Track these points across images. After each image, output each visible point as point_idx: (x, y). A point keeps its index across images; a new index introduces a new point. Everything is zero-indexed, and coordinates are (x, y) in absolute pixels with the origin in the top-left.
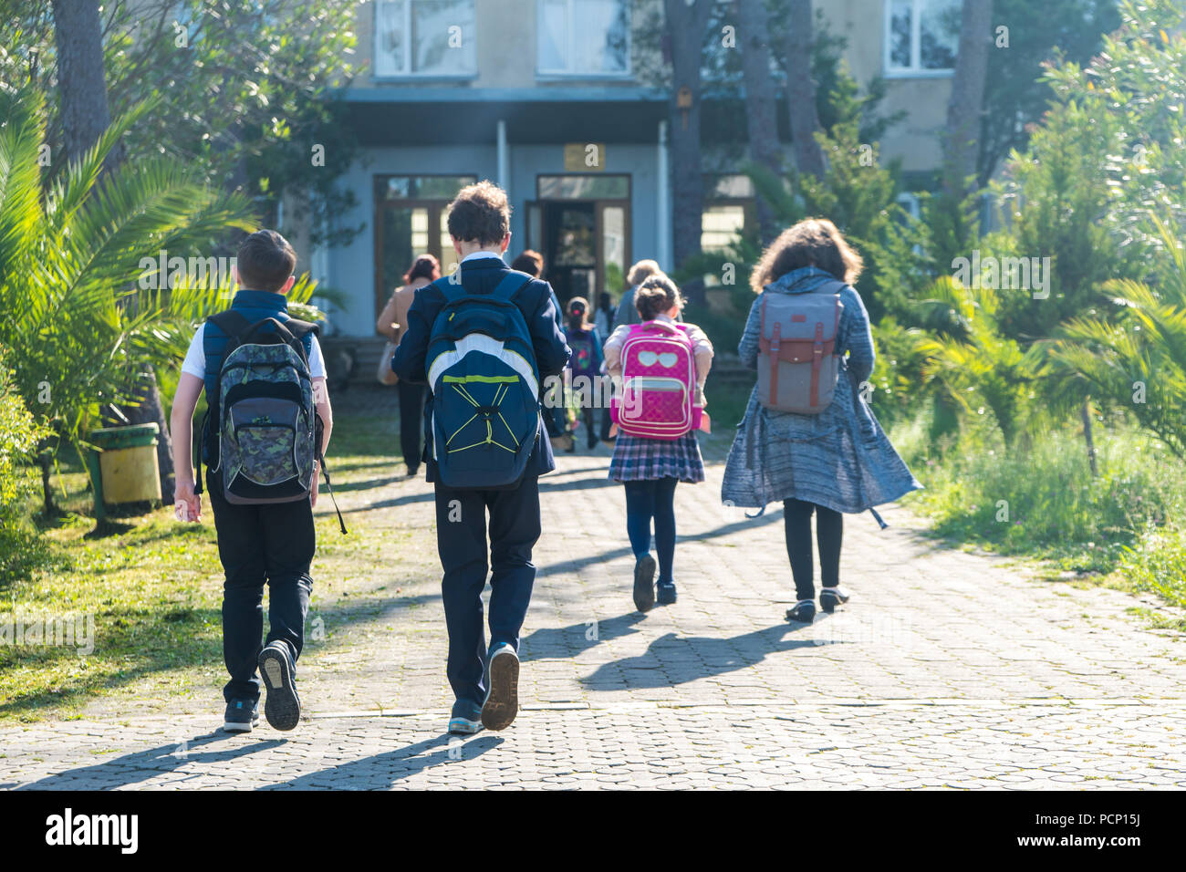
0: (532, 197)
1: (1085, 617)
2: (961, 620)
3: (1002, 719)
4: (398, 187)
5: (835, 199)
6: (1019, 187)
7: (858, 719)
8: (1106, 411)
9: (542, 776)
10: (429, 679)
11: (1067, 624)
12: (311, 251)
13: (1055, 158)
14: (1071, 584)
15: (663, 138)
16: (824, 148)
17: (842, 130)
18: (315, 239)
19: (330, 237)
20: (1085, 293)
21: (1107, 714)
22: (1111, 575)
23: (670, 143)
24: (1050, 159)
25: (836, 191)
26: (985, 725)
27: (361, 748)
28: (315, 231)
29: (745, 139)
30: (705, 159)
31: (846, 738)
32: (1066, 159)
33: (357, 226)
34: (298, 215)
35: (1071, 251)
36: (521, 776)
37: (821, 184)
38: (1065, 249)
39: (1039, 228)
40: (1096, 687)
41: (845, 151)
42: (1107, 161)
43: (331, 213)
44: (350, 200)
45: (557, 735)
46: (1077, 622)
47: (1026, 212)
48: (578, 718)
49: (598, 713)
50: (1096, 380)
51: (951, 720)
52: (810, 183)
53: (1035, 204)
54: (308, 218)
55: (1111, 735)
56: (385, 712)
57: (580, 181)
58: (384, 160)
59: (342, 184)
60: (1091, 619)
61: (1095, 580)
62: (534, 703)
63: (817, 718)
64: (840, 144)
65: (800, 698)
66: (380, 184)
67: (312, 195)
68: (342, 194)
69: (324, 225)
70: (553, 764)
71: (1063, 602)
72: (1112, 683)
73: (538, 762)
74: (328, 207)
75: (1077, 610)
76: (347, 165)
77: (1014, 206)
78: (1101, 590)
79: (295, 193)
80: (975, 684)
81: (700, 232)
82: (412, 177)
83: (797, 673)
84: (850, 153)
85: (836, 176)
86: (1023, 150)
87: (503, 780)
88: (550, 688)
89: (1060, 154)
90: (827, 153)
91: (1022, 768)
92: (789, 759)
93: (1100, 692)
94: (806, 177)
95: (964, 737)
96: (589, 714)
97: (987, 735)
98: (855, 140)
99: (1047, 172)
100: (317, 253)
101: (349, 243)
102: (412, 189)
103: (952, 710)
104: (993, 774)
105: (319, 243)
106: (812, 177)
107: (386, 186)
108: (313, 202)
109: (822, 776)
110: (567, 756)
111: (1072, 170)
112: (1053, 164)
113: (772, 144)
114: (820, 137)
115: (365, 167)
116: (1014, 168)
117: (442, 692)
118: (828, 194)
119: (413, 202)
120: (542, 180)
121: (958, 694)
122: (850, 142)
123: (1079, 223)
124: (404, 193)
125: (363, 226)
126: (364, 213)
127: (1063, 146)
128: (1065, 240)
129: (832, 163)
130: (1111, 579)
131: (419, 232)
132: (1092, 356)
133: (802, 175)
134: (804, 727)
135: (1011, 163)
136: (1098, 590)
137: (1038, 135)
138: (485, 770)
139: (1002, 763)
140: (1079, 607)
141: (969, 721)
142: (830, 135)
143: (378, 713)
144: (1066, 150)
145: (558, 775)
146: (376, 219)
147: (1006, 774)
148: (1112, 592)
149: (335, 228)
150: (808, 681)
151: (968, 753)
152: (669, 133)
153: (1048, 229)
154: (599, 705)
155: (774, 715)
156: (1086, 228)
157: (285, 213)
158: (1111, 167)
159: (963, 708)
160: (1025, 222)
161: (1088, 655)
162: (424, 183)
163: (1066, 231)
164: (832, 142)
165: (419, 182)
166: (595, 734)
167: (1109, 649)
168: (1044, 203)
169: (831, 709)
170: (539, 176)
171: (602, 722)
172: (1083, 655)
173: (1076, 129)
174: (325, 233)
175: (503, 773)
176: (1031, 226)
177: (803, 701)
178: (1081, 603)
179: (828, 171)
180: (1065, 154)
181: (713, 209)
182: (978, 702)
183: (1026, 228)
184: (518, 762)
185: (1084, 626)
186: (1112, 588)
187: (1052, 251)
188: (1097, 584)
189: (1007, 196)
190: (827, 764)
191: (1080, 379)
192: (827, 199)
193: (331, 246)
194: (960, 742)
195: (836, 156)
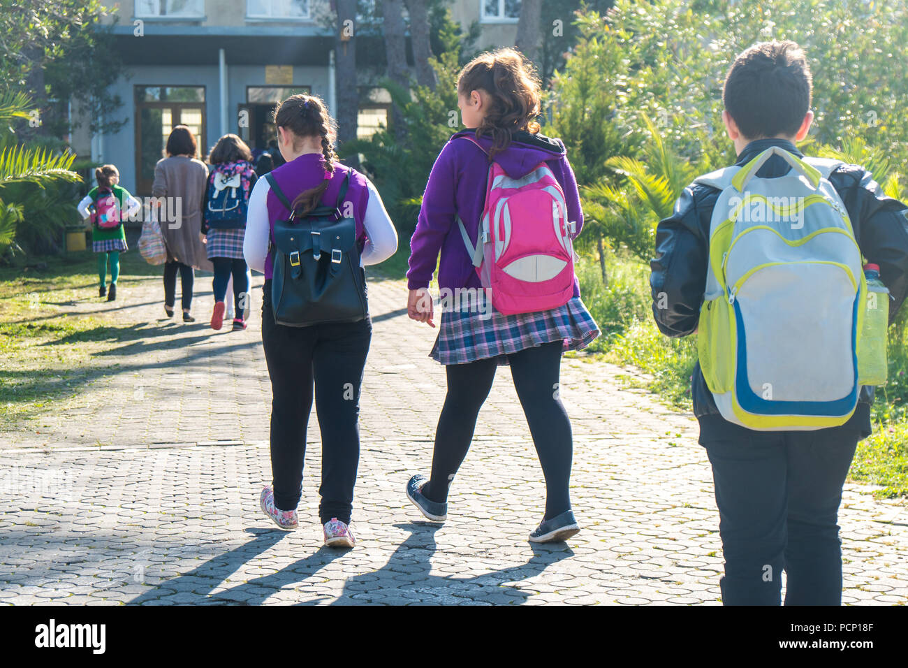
0: (244, 102)
1: (587, 381)
2: (505, 384)
3: (519, 449)
4: (153, 94)
5: (442, 103)
6: (559, 95)
7: (425, 450)
8: (616, 245)
9: (203, 490)
10: (137, 426)
11: (575, 386)
12: (91, 137)
13: (581, 76)
14: (583, 360)
15: (332, 62)
16: (435, 68)
17: (447, 57)
18: (93, 129)
19: (103, 128)
20: (600, 167)
21: (590, 445)
22: (608, 354)
23: (337, 66)
24: (578, 76)
25: (443, 98)
26: (508, 453)
27: (81, 471)
28: (93, 124)
29: (385, 63)
30: (359, 76)
31: (415, 462)
32: (588, 77)
33: (122, 120)
34: (81, 112)
35: (591, 138)
36: (188, 490)
37: (434, 93)
38: (588, 137)
39: (571, 122)
40: (586, 427)
41: (450, 71)
42: (617, 79)
43: (105, 111)
44: (117, 102)
45: (218, 462)
46: (582, 384)
47: (562, 113)
48: (235, 451)
49: (250, 448)
50: (605, 225)
51: (487, 450)
52: (426, 93)
53: (569, 107)
54: (88, 114)
55: (591, 459)
56: (103, 448)
57: (280, 91)
58: (141, 75)
59: (112, 91)
60: (591, 383)
61: (598, 357)
62: (206, 441)
63: (398, 450)
64: (445, 66)
65: (388, 437)
66: (140, 92)
67: (92, 98)
68: (112, 98)
69: (100, 119)
70: (212, 482)
71: (575, 372)
72: (598, 425)
73: (202, 481)
74: (102, 106)
75: (582, 378)
76: (116, 78)
77: (554, 108)
78: (602, 363)
79: (80, 97)
80: (506, 426)
81: (356, 126)
82: (163, 87)
83: (389, 420)
84: (453, 72)
85: (443, 87)
86: (562, 70)
87: (175, 493)
88: (220, 431)
89: (584, 73)
90: (436, 72)
91: (528, 481)
92: (373, 477)
93: (588, 430)
94: (423, 89)
95: (493, 461)
96: (243, 448)
97: (508, 460)
98: (456, 64)
99: (576, 85)
100: (95, 138)
101: (117, 131)
102: (163, 94)
103: (488, 444)
104: (508, 485)
105: (97, 131)
106: (427, 88)
107: (144, 93)
108: (91, 104)
109: (393, 488)
110: (222, 476)
111: (592, 84)
112: (580, 79)
113: (402, 66)
114: (433, 61)
115: (128, 79)
116: (555, 82)
117: (145, 434)
118: (438, 99)
119: (164, 103)
120: (251, 91)
121: (495, 433)
122: (452, 65)
123: (597, 120)
124: (157, 97)
125: (127, 120)
126: (128, 110)
127: (586, 68)
128: (588, 131)
129: (441, 79)
130: (608, 356)
131: (167, 125)
132: (602, 208)
133: (420, 87)
134: (388, 456)
135: (554, 79)
136: (598, 364)
137: (571, 60)
138: (163, 486)
139: (515, 478)
140: (585, 375)
141: (499, 451)
142: (440, 60)
143: (98, 448)
144: (589, 70)
145: (213, 489)
146: (136, 115)
147: (517, 485)
148: (608, 364)
149: (108, 121)
150: (395, 425)
151: (493, 471)
152: (335, 59)
153: (576, 123)
154: (250, 442)
155: (368, 448)
156: (601, 123)
157: (73, 111)
158: (619, 83)
159: (496, 442)
160: (561, 119)
161: (584, 406)
162: (172, 91)
163: (588, 125)
164: (441, 65)
165: (168, 91)
166: (245, 462)
167: (598, 402)
168: (574, 106)
169: (408, 444)
170: (248, 87)
171: (251, 454)
172: (581, 406)
173: (596, 57)
174: (101, 125)
175: (175, 488)
176: (566, 120)
177: (390, 438)
178: (587, 372)
179: (438, 85)
180: (588, 73)
181: (365, 111)
182: (507, 438)
183: (562, 123)
184: (188, 481)
185: (586, 387)
186: (608, 362)
187: (579, 138)
188: (600, 360)
189: (551, 101)
190: (399, 480)
191: (594, 224)
192: (437, 103)
193: (105, 133)
194: (490, 464)
195: (443, 74)
